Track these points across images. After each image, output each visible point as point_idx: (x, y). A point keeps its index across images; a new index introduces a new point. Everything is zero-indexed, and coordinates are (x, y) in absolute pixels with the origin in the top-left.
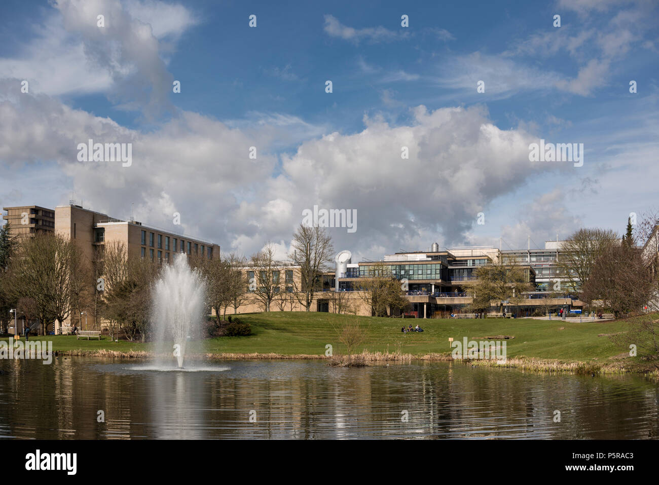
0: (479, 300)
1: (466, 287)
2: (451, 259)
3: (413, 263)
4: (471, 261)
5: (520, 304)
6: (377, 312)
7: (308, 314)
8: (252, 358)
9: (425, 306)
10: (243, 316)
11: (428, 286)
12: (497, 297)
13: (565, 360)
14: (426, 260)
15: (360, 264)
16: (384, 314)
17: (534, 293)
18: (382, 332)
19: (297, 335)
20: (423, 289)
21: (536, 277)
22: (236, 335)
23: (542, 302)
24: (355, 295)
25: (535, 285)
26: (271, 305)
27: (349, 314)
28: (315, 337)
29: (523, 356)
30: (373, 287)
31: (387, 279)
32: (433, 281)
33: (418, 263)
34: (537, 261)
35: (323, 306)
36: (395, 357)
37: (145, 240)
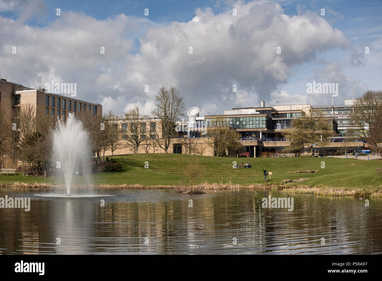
0: (295, 143)
1: (285, 134)
2: (274, 113)
3: (246, 116)
4: (290, 114)
5: (325, 146)
6: (218, 153)
7: (167, 155)
8: (122, 188)
9: (255, 148)
10: (117, 157)
11: (257, 133)
12: (308, 141)
13: (349, 188)
14: (255, 113)
15: (206, 117)
16: (224, 154)
17: (337, 138)
18: (220, 168)
19: (157, 171)
20: (253, 135)
21: (338, 126)
22: (111, 171)
23: (342, 145)
24: (201, 140)
25: (337, 132)
26: (139, 148)
27: (197, 154)
28: (170, 172)
29: (321, 185)
30: (214, 134)
31: (225, 128)
32: (260, 129)
33: (249, 116)
34: (339, 114)
35: (178, 149)
36: (227, 187)
37: (48, 102)
